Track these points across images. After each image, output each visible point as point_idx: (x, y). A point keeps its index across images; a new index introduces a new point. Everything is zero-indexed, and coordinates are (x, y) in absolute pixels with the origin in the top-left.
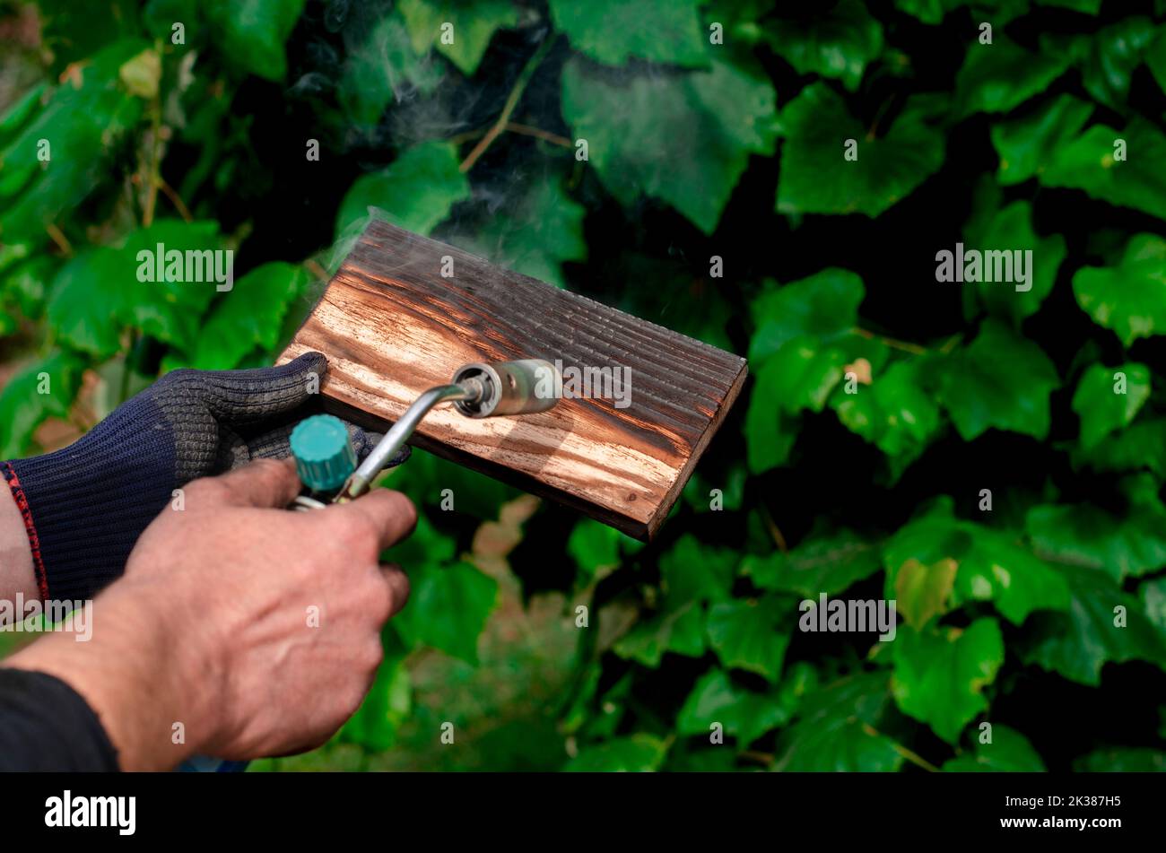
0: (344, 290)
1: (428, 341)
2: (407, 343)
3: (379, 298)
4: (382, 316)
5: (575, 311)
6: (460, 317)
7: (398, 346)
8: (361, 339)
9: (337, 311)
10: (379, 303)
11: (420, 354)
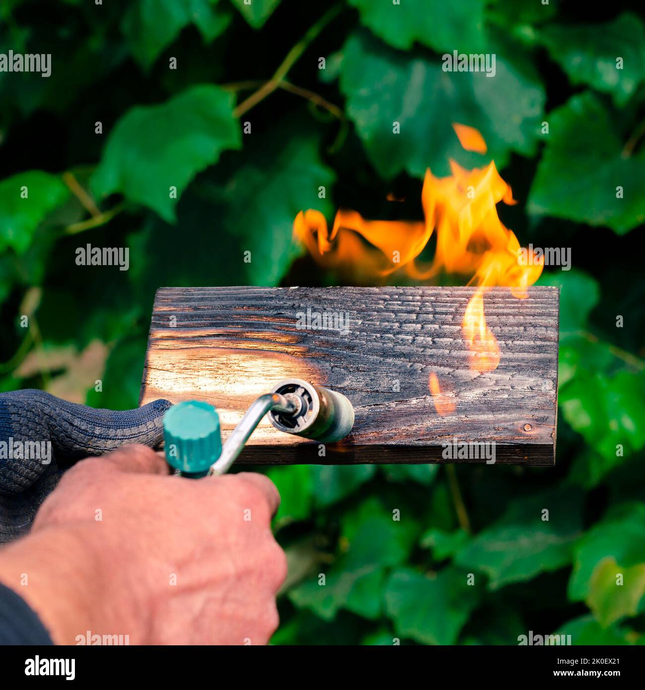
0: (165, 354)
1: (266, 369)
2: (249, 377)
3: (201, 350)
4: (213, 363)
5: (385, 300)
6: (284, 339)
7: (242, 383)
8: (203, 389)
9: (167, 374)
10: (204, 353)
11: (265, 381)
